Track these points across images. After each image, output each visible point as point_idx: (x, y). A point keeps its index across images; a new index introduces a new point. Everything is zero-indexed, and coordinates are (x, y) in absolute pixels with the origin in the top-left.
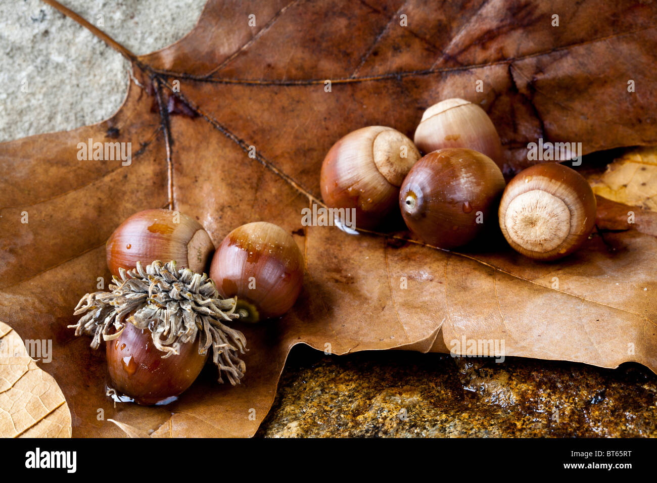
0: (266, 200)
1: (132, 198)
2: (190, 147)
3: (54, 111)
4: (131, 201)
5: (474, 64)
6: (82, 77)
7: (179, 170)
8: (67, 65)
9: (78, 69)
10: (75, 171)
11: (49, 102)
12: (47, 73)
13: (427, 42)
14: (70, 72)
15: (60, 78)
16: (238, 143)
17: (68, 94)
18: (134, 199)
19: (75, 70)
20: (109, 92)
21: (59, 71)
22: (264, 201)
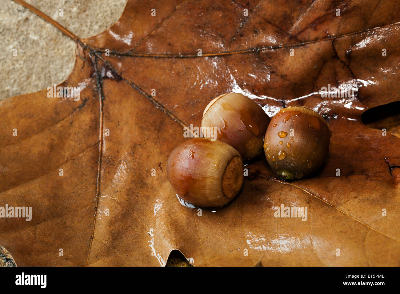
0: (165, 138)
1: (74, 138)
2: (116, 101)
3: (31, 72)
4: (74, 140)
5: (309, 41)
6: (50, 50)
7: (108, 117)
8: (40, 42)
9: (47, 44)
10: (37, 120)
11: (27, 66)
12: (27, 47)
13: (277, 27)
14: (41, 46)
15: (35, 50)
16: (148, 98)
17: (40, 61)
18: (76, 138)
19: (45, 45)
20: (68, 61)
21: (34, 46)
22: (164, 139)
